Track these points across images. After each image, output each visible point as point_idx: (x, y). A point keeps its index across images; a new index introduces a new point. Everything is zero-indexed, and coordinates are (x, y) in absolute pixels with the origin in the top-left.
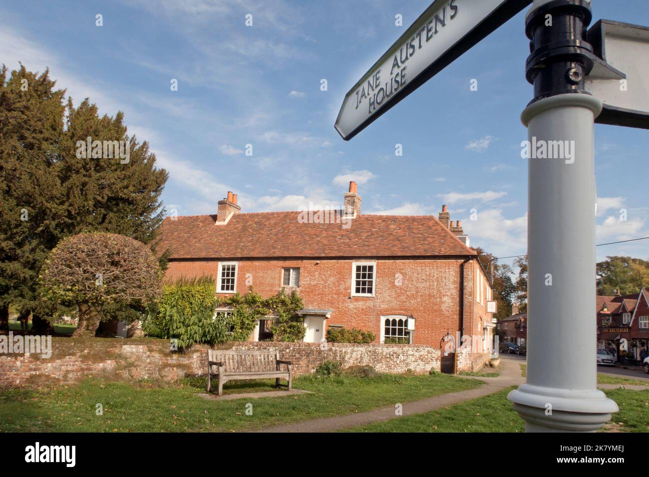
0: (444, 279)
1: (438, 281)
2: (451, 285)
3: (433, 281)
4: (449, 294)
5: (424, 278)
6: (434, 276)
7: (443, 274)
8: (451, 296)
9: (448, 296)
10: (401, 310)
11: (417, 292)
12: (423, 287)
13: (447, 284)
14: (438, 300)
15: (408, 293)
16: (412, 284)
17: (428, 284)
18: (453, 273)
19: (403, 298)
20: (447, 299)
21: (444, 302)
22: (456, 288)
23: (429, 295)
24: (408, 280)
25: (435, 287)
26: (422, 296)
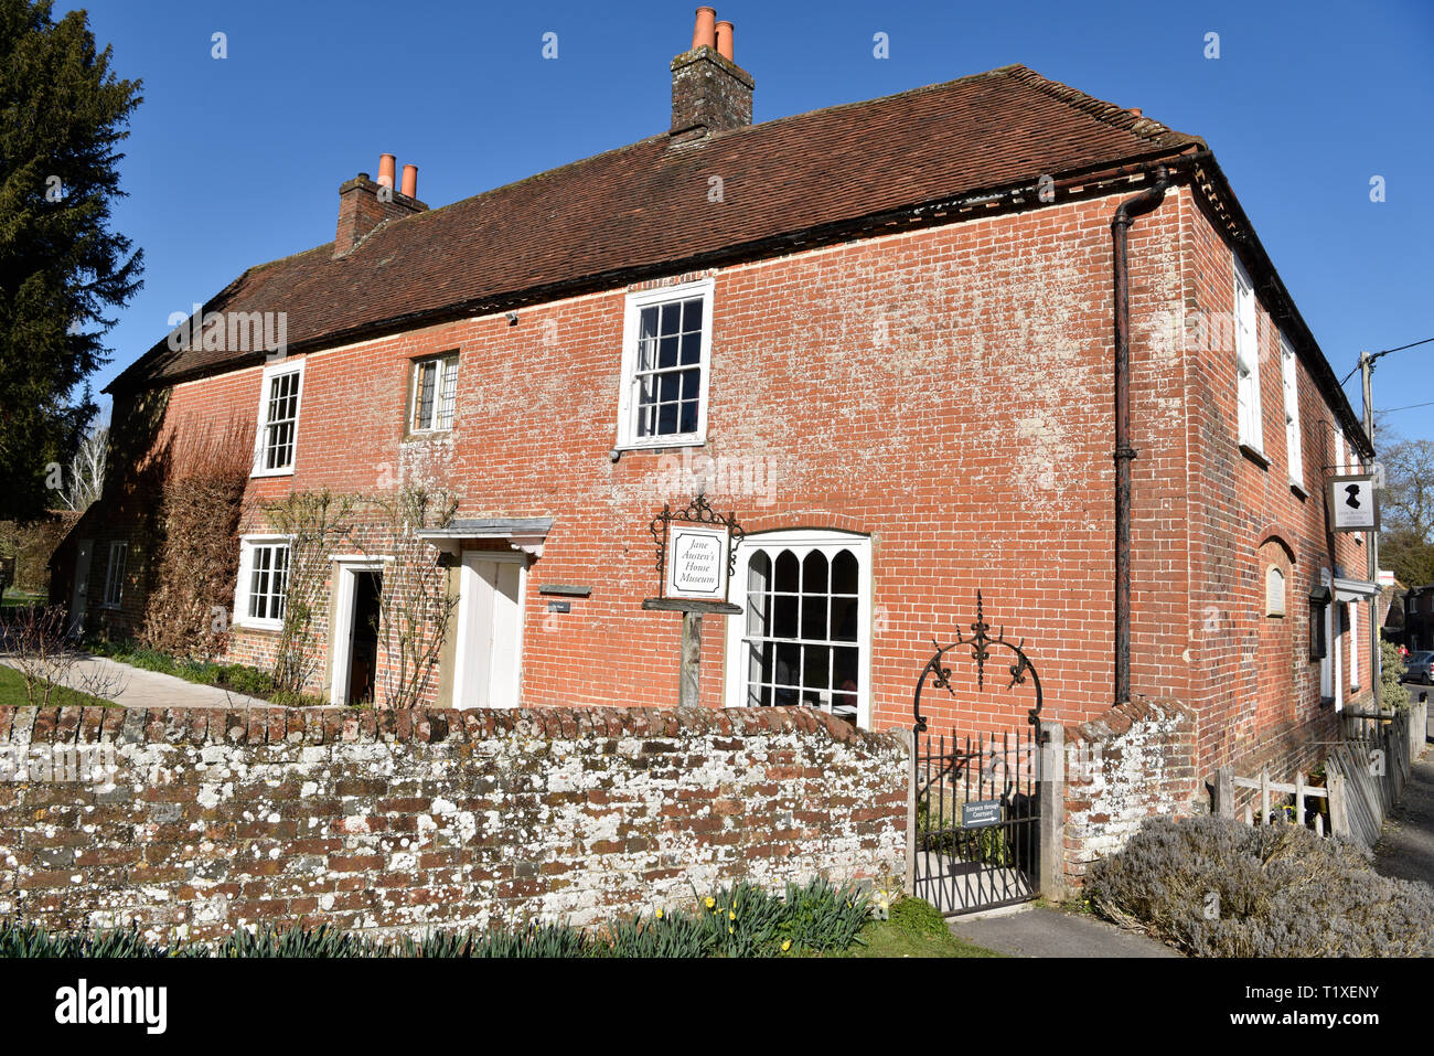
0: (1020, 314)
1: (988, 330)
2: (1061, 342)
3: (966, 334)
4: (1049, 393)
5: (917, 320)
6: (969, 305)
7: (1014, 287)
8: (1063, 403)
9: (1043, 405)
10: (817, 501)
11: (890, 402)
12: (918, 371)
13: (1039, 339)
14: (994, 433)
15: (844, 410)
16: (861, 362)
17: (940, 353)
18: (1068, 274)
19: (824, 438)
20: (1039, 422)
21: (1026, 442)
22: (1091, 355)
23: (948, 410)
24: (846, 345)
25: (977, 364)
26: (910, 418)
